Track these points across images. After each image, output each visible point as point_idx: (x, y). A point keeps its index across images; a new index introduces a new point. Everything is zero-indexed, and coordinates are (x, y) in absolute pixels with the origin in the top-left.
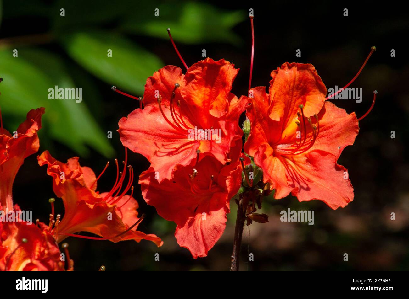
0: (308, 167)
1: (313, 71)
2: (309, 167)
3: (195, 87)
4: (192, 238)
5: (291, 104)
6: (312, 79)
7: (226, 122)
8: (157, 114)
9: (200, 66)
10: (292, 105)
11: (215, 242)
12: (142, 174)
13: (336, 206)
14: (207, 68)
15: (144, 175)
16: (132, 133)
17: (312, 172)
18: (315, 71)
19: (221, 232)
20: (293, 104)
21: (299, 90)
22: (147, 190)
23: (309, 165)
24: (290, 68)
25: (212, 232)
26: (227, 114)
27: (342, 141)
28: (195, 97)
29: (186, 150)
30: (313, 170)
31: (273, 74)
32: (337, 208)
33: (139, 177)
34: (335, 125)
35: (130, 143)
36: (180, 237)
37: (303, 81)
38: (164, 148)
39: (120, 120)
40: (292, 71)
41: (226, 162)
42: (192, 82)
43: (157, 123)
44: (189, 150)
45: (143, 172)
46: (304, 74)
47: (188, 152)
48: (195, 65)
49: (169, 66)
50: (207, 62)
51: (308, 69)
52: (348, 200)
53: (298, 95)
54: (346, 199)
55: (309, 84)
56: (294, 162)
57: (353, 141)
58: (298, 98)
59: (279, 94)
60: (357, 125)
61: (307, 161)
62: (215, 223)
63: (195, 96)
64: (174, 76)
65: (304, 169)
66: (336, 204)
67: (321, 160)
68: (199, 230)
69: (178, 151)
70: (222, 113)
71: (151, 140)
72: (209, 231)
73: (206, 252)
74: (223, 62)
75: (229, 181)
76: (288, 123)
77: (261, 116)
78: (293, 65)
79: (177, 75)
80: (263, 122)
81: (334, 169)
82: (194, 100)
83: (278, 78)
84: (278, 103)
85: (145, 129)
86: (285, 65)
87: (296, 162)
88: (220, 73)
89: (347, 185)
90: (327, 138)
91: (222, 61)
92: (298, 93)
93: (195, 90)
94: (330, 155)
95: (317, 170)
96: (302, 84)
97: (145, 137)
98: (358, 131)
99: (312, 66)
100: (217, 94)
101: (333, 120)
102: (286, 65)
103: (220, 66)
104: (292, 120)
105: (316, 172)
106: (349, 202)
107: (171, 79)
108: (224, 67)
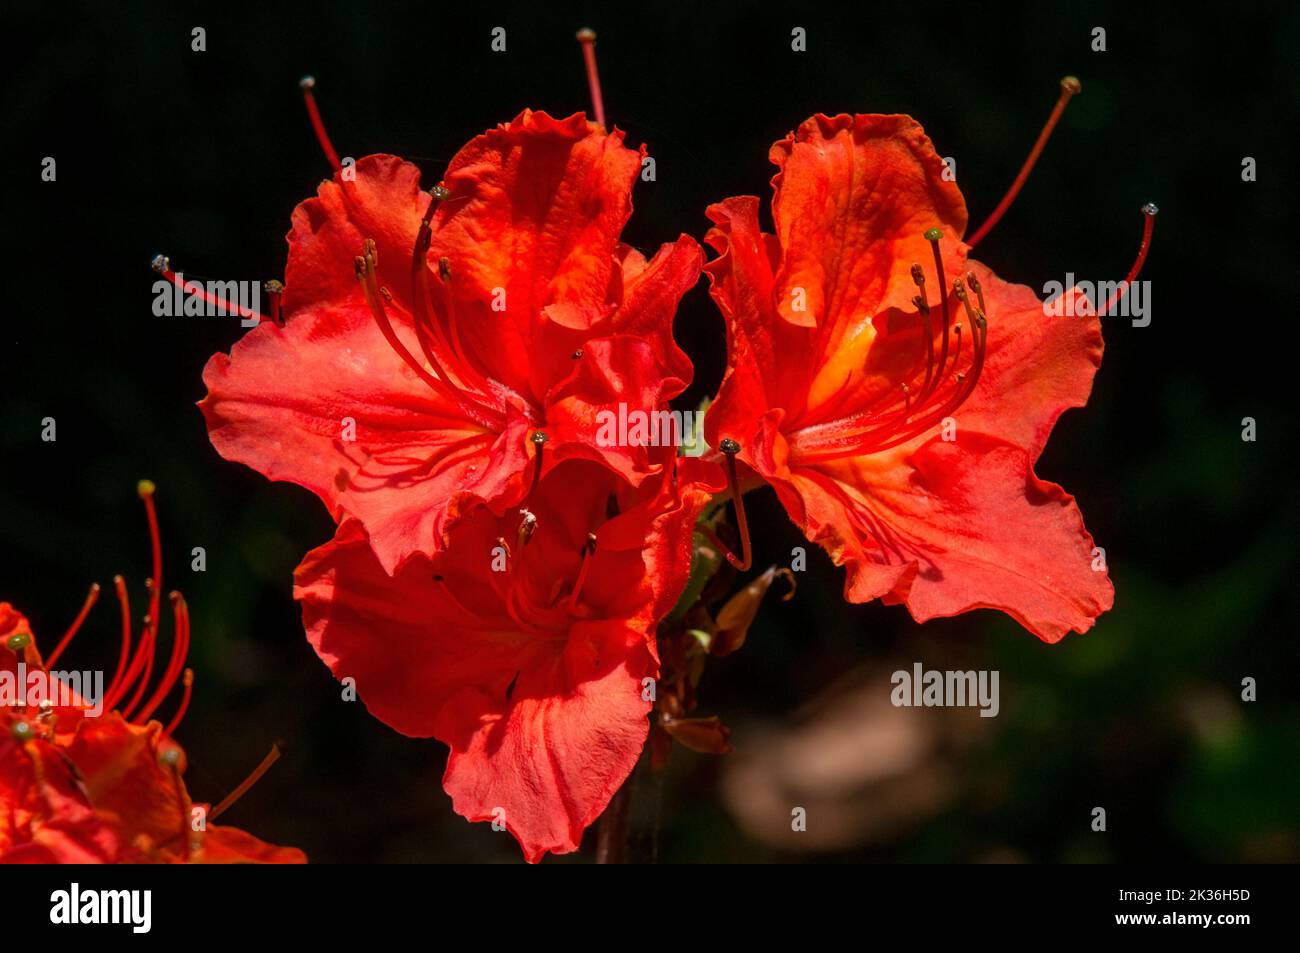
0: (920, 504)
1: (916, 143)
2: (923, 503)
3: (479, 231)
4: (516, 784)
5: (838, 273)
6: (914, 174)
7: (613, 342)
8: (338, 341)
9: (492, 147)
10: (842, 277)
11: (609, 791)
12: (306, 562)
13: (1053, 627)
14: (523, 153)
15: (311, 564)
16: (257, 412)
17: (940, 520)
18: (922, 141)
19: (629, 752)
20: (846, 272)
21: (867, 218)
22: (326, 622)
23: (922, 495)
24: (829, 134)
25: (594, 756)
26: (617, 314)
27: (1040, 396)
28: (481, 266)
29: (462, 464)
30: (940, 512)
31: (775, 154)
32: (1062, 635)
33: (292, 575)
34: (1008, 339)
35: (250, 447)
36: (463, 790)
37: (880, 182)
38: (379, 461)
39: (206, 361)
40: (841, 146)
41: (641, 476)
42: (467, 209)
43: (341, 372)
44: (474, 464)
45: (309, 553)
46: (884, 156)
47: (471, 471)
48: (475, 145)
49: (373, 159)
50: (525, 124)
51: (896, 137)
52: (1091, 607)
53: (862, 239)
54: (1085, 603)
55: (902, 196)
56: (863, 487)
57: (1086, 391)
58: (861, 253)
59: (806, 229)
60: (1095, 333)
61: (915, 480)
62: (605, 722)
63: (482, 261)
64: (394, 194)
65: (905, 510)
66: (1055, 622)
67: (971, 471)
68: (541, 752)
69: (434, 470)
70: (595, 312)
71: (324, 438)
72: (583, 753)
73: (573, 836)
74: (581, 125)
75: (653, 556)
76: (830, 345)
77: (753, 307)
78: (841, 125)
79: (406, 192)
80: (757, 333)
81: (1023, 501)
82: (476, 275)
83: (793, 170)
84: (803, 264)
85: (303, 396)
86: (810, 124)
87: (871, 489)
88: (574, 168)
89: (1078, 556)
90: (984, 389)
91: (577, 121)
92: (862, 230)
93: (478, 239)
94: (1005, 449)
95: (957, 509)
96: (875, 195)
97: (303, 424)
98: (1099, 352)
99: (913, 125)
100: (565, 247)
101: (1000, 324)
102: (816, 128)
103: (571, 142)
104: (842, 334)
105: (952, 520)
106: (1099, 614)
107: (383, 207)
108: (589, 146)
